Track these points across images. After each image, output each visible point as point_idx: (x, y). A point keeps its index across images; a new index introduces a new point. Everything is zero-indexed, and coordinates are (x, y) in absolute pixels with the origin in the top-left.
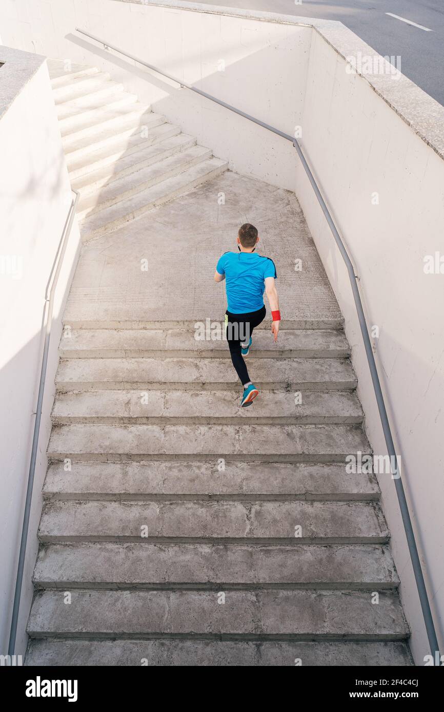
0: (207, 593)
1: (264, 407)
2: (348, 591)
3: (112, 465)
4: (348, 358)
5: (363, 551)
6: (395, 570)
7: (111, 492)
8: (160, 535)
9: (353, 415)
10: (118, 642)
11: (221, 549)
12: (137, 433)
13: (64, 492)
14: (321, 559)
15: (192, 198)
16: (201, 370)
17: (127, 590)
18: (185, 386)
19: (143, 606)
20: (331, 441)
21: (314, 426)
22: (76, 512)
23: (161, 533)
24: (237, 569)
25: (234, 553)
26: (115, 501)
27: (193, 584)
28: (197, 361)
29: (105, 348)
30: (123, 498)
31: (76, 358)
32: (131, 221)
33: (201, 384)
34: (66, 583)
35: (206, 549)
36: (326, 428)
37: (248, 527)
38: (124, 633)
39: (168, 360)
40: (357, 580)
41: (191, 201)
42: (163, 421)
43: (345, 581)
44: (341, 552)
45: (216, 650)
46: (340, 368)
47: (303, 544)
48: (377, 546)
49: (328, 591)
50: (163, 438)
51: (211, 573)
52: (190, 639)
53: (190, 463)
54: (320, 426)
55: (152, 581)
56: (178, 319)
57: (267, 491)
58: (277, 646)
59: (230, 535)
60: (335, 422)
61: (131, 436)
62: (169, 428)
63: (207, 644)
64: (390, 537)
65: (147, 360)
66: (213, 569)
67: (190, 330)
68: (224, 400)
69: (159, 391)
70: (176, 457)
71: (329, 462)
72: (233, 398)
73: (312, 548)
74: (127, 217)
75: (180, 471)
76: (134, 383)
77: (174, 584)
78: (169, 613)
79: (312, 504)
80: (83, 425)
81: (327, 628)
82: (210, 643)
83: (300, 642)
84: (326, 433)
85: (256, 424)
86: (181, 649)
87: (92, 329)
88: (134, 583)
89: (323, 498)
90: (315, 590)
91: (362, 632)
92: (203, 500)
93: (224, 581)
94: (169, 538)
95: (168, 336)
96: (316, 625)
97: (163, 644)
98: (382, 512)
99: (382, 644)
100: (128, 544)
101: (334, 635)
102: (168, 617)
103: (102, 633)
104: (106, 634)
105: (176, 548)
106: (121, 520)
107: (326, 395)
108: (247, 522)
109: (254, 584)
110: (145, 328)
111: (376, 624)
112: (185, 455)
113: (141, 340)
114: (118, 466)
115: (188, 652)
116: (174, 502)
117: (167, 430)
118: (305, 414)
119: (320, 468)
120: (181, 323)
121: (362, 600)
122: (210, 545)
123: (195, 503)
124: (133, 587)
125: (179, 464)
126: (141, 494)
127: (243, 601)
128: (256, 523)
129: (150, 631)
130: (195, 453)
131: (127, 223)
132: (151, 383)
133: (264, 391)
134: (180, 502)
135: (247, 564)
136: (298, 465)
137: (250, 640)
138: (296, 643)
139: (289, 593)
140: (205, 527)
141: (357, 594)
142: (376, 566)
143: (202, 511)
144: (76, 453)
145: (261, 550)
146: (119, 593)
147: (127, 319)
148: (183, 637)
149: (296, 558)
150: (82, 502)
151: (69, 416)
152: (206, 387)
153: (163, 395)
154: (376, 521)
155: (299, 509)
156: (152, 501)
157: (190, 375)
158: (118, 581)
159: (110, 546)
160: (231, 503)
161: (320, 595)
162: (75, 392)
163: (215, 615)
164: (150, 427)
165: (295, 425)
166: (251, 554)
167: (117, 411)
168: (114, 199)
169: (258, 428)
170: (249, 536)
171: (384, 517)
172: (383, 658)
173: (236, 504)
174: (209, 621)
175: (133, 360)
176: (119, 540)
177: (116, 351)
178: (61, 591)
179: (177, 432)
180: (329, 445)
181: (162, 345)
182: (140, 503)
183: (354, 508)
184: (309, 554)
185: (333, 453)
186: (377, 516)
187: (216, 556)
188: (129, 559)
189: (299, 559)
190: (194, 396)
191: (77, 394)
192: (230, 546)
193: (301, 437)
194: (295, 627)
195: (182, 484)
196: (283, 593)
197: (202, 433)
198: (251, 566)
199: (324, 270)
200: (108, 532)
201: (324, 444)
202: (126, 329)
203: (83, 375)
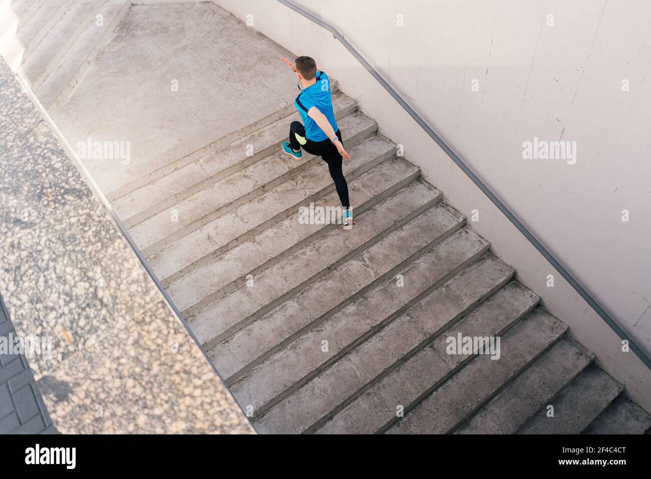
0: (374, 337)
1: (323, 179)
2: (461, 272)
3: (231, 295)
4: (357, 110)
5: (455, 239)
6: (482, 238)
7: (250, 314)
8: (313, 320)
9: (390, 149)
10: (335, 418)
11: (362, 301)
12: (235, 257)
13: (209, 339)
14: (433, 262)
15: (120, 42)
16: (251, 177)
17: (314, 378)
18: (249, 197)
19: (336, 379)
20: (387, 177)
21: (366, 173)
22: (229, 350)
23: (312, 318)
24: (384, 306)
25: (373, 297)
26: (256, 321)
27: (362, 337)
28: (243, 172)
29: (154, 203)
30: (262, 313)
31: (130, 228)
32: (77, 87)
33: (262, 188)
34: (264, 406)
35: (351, 308)
36: (376, 170)
37: (372, 272)
38: (338, 407)
39: (217, 185)
40: (464, 260)
41: (120, 45)
42: (251, 234)
43: (458, 265)
44: (442, 249)
45: (407, 370)
46: (358, 120)
47: (414, 260)
48: (460, 231)
49: (450, 280)
50: (260, 248)
51: (368, 321)
52: (384, 377)
53: (295, 254)
54: (371, 171)
55: (331, 356)
56: (203, 146)
57: (367, 238)
58: (443, 337)
59: (363, 286)
60: (379, 162)
61: (231, 263)
62: (258, 238)
63: (399, 371)
64: (466, 219)
65: (198, 194)
66: (368, 317)
67: (218, 151)
68: (287, 191)
69: (228, 214)
70: (282, 255)
71: (394, 193)
72: (293, 185)
73: (422, 259)
74: (71, 83)
75: (291, 265)
76: (203, 219)
77: (348, 346)
78: (358, 370)
79: (402, 229)
80: (181, 279)
81: (467, 303)
82: (399, 369)
83: (455, 325)
84: (379, 173)
85: (324, 195)
86: (384, 387)
87: (126, 194)
88: (319, 367)
89: (407, 220)
90: (441, 285)
91: (489, 290)
92: (324, 275)
93: (381, 319)
94: (321, 317)
95: (203, 165)
96: (459, 305)
97: (368, 394)
98: (450, 206)
99: (503, 290)
100: (291, 344)
101: (474, 304)
102: (360, 373)
103: (321, 419)
104: (324, 417)
105: (330, 322)
106: (273, 330)
107: (360, 146)
108: (368, 269)
109: (403, 307)
110: (177, 169)
111: (493, 279)
112: (289, 249)
113: (182, 180)
114: (238, 292)
115: (389, 385)
116: (303, 290)
117: (257, 240)
118: (357, 167)
119: (390, 201)
120: (208, 148)
121: (474, 271)
122: (353, 303)
123: (319, 282)
124: (318, 372)
125: (286, 261)
126: (276, 300)
127: (402, 325)
128: (375, 266)
129: (355, 390)
130: (296, 243)
131: (74, 89)
132: (218, 210)
133: (313, 168)
134: (308, 288)
135: (388, 298)
136: (374, 208)
137: (424, 347)
138: (454, 327)
139: (428, 298)
140: (341, 292)
141: (468, 269)
142: (469, 243)
143: (329, 284)
144: (195, 303)
145: (389, 283)
146: (310, 383)
147: (156, 168)
148: (379, 378)
149: (416, 272)
150: (228, 339)
151: (165, 278)
152: (266, 188)
153: (234, 215)
154: (450, 213)
155: (396, 238)
156: (285, 301)
157: (246, 186)
158: (306, 375)
159: (277, 356)
160: (346, 264)
161: (447, 286)
162: (151, 257)
163: (391, 347)
164: (242, 246)
165: (353, 180)
166: (385, 290)
167: (206, 249)
168: (44, 72)
169: (328, 198)
170: (378, 277)
171: (453, 208)
172: (509, 298)
173: (350, 262)
174: (391, 354)
175: (186, 201)
176: (282, 346)
177: (166, 200)
178: (263, 416)
179: (267, 237)
180: (387, 180)
181: (204, 174)
182: (277, 309)
183: (430, 215)
184: (423, 264)
185: (394, 184)
186: (449, 210)
187: (362, 308)
188: (300, 354)
189: (419, 271)
190: (260, 201)
191: (155, 258)
192: (366, 295)
193: (364, 186)
194: (448, 316)
195: (301, 272)
196: (423, 302)
197: (288, 226)
198: (392, 297)
199: (290, 52)
200: (270, 345)
201: (383, 181)
202: (159, 178)
203: (151, 238)
